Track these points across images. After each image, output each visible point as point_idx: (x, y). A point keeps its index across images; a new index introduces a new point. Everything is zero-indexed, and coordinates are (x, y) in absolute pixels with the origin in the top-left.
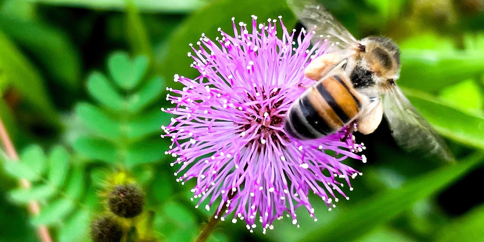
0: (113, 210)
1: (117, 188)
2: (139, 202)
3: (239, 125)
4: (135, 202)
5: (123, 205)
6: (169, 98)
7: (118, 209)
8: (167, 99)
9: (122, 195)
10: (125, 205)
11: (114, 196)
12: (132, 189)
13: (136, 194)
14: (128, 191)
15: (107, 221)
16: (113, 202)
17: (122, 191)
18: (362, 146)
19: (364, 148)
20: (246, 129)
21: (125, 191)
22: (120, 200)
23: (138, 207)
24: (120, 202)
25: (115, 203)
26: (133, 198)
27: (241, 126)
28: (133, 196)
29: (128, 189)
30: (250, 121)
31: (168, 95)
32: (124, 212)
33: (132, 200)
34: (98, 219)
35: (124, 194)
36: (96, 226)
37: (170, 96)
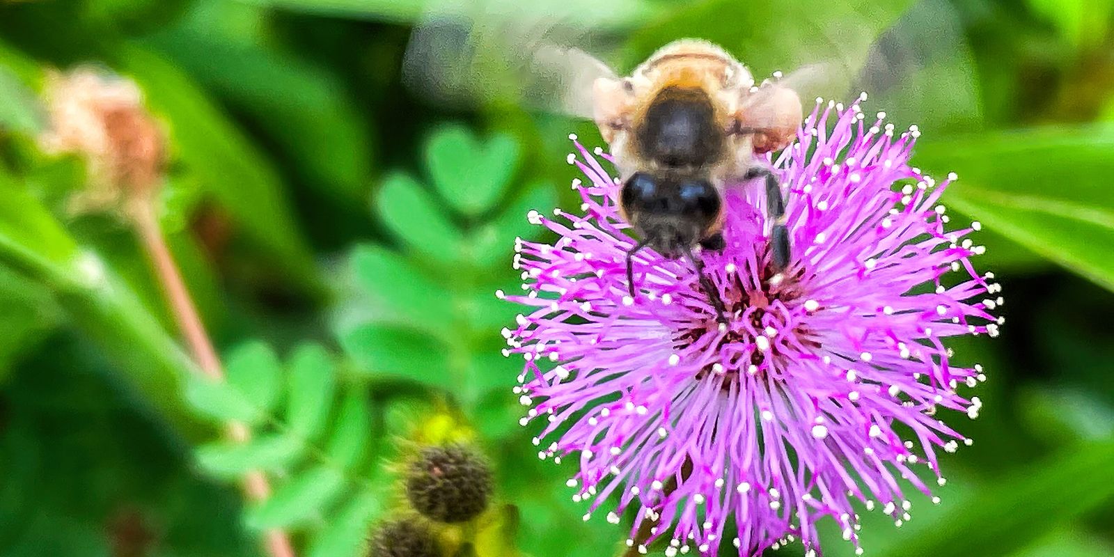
0: (418, 505)
1: (426, 453)
2: (478, 486)
3: (680, 330)
4: (465, 486)
5: (440, 494)
6: (520, 262)
7: (428, 504)
8: (516, 266)
9: (437, 470)
10: (445, 492)
11: (420, 474)
12: (459, 455)
13: (469, 468)
14: (451, 461)
15: (405, 527)
16: (416, 486)
17: (438, 461)
18: (977, 372)
19: (982, 378)
20: (696, 340)
21: (444, 461)
22: (433, 482)
23: (476, 498)
24: (432, 487)
25: (421, 489)
26: (464, 478)
27: (681, 334)
28: (465, 474)
29: (450, 456)
30: (704, 321)
31: (517, 258)
32: (442, 509)
33: (462, 482)
34: (384, 524)
35: (442, 469)
36: (379, 541)
37: (523, 260)
